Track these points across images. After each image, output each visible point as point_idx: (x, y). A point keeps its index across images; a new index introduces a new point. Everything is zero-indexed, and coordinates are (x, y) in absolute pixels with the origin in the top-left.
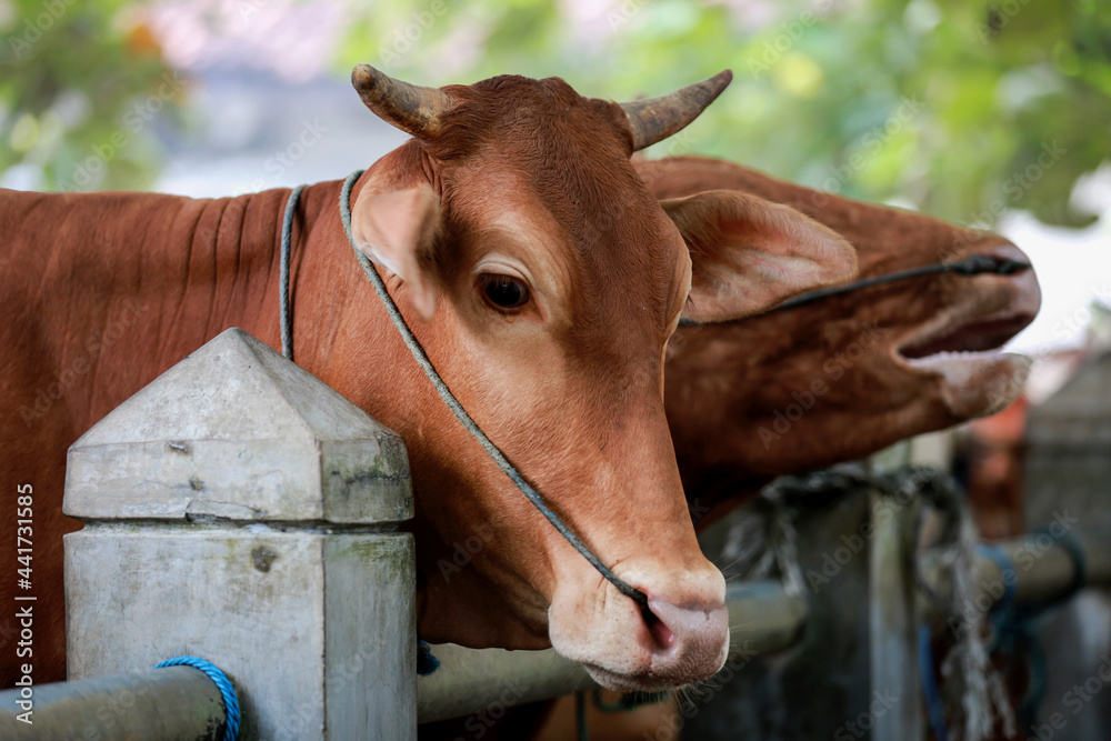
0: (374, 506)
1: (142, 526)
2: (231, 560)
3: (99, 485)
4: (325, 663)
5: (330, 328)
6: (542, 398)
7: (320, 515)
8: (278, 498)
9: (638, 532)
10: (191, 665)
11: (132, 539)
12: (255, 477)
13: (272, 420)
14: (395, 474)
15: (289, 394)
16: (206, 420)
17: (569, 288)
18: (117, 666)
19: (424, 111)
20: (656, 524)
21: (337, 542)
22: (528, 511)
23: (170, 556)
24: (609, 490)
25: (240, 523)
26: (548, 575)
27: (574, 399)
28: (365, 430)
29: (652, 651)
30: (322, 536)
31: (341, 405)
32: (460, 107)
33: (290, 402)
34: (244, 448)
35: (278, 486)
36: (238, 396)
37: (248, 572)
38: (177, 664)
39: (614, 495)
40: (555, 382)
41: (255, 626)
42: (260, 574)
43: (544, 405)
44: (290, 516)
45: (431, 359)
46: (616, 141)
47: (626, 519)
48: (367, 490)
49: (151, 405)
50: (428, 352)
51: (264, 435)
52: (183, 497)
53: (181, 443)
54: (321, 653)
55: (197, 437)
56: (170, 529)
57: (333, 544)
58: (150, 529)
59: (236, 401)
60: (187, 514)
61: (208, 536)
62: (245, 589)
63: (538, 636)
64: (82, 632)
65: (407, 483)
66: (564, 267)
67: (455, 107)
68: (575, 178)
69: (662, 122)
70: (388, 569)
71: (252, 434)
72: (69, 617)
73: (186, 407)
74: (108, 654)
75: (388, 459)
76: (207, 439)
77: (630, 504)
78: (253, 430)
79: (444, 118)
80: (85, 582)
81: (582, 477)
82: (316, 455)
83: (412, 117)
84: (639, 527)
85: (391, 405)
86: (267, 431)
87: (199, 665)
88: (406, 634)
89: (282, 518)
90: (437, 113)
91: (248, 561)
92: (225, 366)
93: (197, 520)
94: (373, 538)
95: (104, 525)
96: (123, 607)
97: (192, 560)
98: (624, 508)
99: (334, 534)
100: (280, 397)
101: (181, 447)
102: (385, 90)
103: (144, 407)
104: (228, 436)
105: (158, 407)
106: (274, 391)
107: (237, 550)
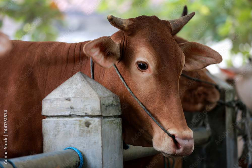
0: (113, 112)
1: (60, 117)
2: (80, 125)
3: (50, 108)
4: (102, 148)
5: (103, 73)
6: (151, 91)
7: (100, 114)
8: (91, 110)
9: (173, 122)
10: (71, 149)
11: (57, 120)
12: (85, 106)
13: (89, 93)
14: (117, 104)
15: (92, 87)
16: (74, 93)
17: (157, 65)
18: (55, 149)
19: (124, 25)
20: (177, 120)
21: (104, 120)
22: (148, 116)
23: (66, 124)
24: (166, 112)
25: (82, 116)
26: (152, 131)
27: (158, 91)
28: (110, 95)
29: (176, 149)
30: (101, 119)
31: (104, 89)
32: (132, 24)
33: (93, 88)
34: (82, 99)
35: (91, 108)
36: (81, 87)
37: (84, 128)
38: (68, 149)
39: (167, 113)
40: (154, 87)
41: (86, 140)
42: (87, 128)
43: (151, 92)
44: (94, 115)
45: (126, 81)
46: (168, 30)
47: (170, 119)
48: (111, 108)
49: (61, 90)
50: (125, 79)
51: (87, 96)
52: (69, 111)
53: (68, 98)
54: (101, 145)
55: (72, 97)
56: (66, 118)
57: (103, 121)
58: (61, 118)
59: (80, 88)
60: (70, 115)
61: (75, 119)
62: (83, 131)
63: (150, 144)
64: (46, 142)
65: (120, 106)
66: (156, 60)
67: (131, 24)
68: (159, 40)
69: (179, 25)
70: (116, 126)
71: (84, 96)
72: (44, 138)
73: (69, 90)
74: (53, 147)
75: (115, 101)
76: (74, 97)
77: (171, 115)
78: (84, 95)
79: (128, 26)
80: (47, 130)
81: (160, 109)
82: (99, 100)
83: (121, 26)
84: (173, 121)
85: (117, 90)
86: (88, 95)
87: (73, 149)
88: (120, 141)
89: (91, 115)
90: (127, 25)
91: (84, 125)
92: (78, 81)
93: (72, 116)
94: (112, 119)
95: (51, 117)
96: (56, 136)
97: (71, 125)
98: (170, 116)
99: (104, 118)
100: (90, 87)
101: (68, 99)
102: (115, 20)
103: (60, 90)
104: (79, 96)
105: (63, 90)
106: (89, 86)
107: (81, 122)
